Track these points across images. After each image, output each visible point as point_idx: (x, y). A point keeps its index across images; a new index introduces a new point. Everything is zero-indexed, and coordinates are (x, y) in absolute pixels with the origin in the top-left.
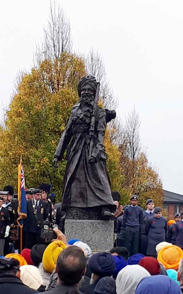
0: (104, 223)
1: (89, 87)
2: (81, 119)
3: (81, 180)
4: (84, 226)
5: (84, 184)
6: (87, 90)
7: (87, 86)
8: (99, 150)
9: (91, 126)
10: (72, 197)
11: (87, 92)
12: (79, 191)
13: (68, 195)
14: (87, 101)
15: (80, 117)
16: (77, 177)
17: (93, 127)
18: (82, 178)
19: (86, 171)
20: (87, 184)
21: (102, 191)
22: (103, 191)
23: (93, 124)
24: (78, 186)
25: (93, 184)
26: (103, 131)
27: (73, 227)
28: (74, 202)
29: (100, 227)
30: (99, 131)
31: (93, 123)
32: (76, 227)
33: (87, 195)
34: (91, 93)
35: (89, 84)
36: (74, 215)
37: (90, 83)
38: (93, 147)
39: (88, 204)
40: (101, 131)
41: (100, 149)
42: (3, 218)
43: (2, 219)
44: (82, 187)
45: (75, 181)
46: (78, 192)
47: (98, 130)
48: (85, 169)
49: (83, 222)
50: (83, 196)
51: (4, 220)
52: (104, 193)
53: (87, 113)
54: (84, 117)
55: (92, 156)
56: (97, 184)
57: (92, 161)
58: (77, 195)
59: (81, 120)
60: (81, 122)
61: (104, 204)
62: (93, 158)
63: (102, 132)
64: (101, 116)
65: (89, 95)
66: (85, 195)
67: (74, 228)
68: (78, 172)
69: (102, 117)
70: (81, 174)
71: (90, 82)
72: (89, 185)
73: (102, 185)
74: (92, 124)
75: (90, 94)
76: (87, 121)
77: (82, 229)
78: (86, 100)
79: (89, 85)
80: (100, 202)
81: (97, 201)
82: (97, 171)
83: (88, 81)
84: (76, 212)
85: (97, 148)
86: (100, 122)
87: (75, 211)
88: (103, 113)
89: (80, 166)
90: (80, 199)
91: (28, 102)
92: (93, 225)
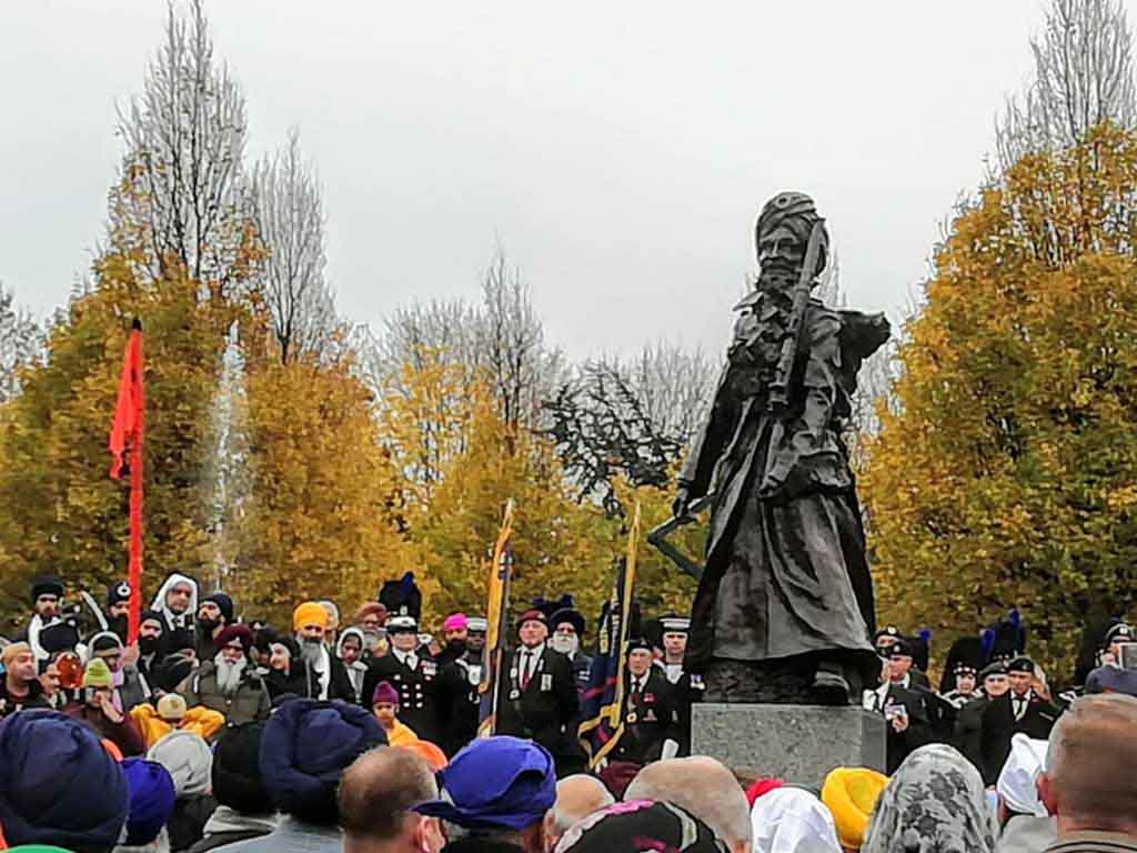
0: (827, 714)
1: (784, 236)
2: (749, 348)
3: (751, 563)
4: (755, 725)
5: (759, 578)
6: (776, 248)
7: (776, 232)
8: (796, 455)
9: (778, 374)
10: (721, 624)
11: (774, 254)
12: (742, 600)
13: (706, 619)
14: (775, 283)
15: (749, 344)
16: (737, 553)
17: (784, 373)
18: (755, 556)
19: (766, 533)
20: (768, 577)
21: (816, 601)
22: (820, 599)
23: (786, 366)
24: (742, 585)
25: (788, 578)
26: (823, 389)
27: (717, 728)
28: (727, 641)
29: (811, 731)
30: (808, 388)
31: (786, 362)
32: (730, 730)
33: (767, 614)
34: (789, 257)
35: (786, 226)
36: (728, 689)
37: (787, 221)
38: (782, 444)
39: (770, 650)
40: (815, 389)
41: (805, 453)
42: (650, 712)
43: (646, 715)
44: (752, 587)
45: (731, 567)
46: (739, 606)
47: (806, 384)
48: (765, 524)
49: (752, 713)
50: (754, 619)
51: (654, 719)
52: (825, 609)
53: (770, 328)
54: (761, 340)
55: (771, 478)
56: (803, 576)
57: (770, 494)
58: (735, 616)
59: (752, 353)
60: (752, 358)
61: (820, 645)
62: (774, 484)
63: (819, 392)
64: (818, 334)
65: (782, 263)
66: (763, 615)
67: (720, 734)
68: (740, 535)
69: (824, 338)
70: (751, 544)
71: (787, 216)
72: (774, 581)
73: (816, 579)
74: (780, 365)
75: (786, 259)
76: (770, 355)
77: (751, 738)
78: (774, 279)
79: (785, 230)
80: (808, 639)
81: (800, 637)
82: (803, 532)
83: (782, 214)
84: (732, 677)
85: (792, 448)
86: (812, 356)
87: (730, 673)
88: (830, 324)
89: (747, 516)
90: (748, 631)
91: (962, 308)
92: (788, 721)
